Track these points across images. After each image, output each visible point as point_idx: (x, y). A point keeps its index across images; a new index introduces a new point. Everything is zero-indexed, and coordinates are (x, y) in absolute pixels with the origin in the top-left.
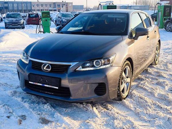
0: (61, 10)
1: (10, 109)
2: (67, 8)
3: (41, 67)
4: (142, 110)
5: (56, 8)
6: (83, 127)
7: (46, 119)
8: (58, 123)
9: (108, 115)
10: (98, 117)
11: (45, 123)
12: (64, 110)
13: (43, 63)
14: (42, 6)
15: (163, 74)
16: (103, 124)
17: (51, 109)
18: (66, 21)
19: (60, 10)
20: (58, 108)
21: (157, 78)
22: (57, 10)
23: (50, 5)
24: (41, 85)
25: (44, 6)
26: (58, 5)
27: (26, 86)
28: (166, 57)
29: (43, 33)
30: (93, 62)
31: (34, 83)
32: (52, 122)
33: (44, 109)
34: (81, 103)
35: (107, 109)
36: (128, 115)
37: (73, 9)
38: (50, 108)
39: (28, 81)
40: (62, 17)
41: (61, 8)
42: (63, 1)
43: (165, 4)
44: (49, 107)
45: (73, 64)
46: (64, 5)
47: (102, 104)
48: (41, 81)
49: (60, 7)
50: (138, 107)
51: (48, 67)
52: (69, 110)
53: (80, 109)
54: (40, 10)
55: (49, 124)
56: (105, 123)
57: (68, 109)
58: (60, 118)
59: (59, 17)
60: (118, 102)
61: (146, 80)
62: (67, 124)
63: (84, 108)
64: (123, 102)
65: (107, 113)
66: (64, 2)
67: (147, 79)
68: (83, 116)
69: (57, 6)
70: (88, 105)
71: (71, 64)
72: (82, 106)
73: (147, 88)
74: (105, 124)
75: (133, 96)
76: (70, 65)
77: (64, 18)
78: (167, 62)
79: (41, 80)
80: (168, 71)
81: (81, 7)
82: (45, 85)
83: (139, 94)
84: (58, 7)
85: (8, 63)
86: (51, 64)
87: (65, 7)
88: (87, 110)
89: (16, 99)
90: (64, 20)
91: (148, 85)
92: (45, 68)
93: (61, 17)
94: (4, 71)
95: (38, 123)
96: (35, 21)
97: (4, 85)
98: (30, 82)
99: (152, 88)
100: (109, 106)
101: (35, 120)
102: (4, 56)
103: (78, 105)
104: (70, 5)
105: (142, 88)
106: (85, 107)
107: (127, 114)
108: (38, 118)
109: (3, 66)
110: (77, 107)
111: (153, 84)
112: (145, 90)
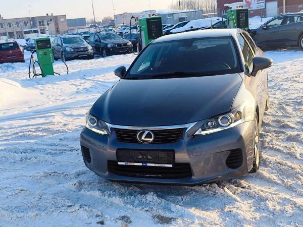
0: (47, 29)
1: (94, 210)
2: (57, 25)
3: (136, 138)
4: (294, 182)
5: (37, 28)
6: (227, 218)
7: (163, 217)
8: (186, 219)
9: (249, 196)
10: (238, 202)
11: (166, 222)
12: (180, 199)
13: (139, 131)
14: (10, 26)
15: (288, 123)
16: (252, 210)
17: (159, 201)
18: (72, 50)
19: (44, 30)
20: (168, 198)
21: (283, 130)
22: (39, 30)
23: (25, 23)
24: (141, 164)
25: (14, 26)
26: (40, 22)
27: (109, 171)
28: (274, 96)
29: (41, 76)
30: (218, 119)
31: (129, 164)
32: (175, 218)
33: (148, 202)
34: (200, 185)
35: (242, 188)
36: (277, 190)
37: (69, 26)
38: (158, 199)
39: (116, 162)
40: (64, 45)
41: (47, 26)
42: (47, 14)
43: (237, 7)
44: (155, 198)
45: (190, 126)
46: (51, 20)
47: (230, 182)
48: (140, 159)
49: (43, 25)
50: (285, 177)
51: (148, 136)
52: (187, 198)
53: (203, 193)
54: (7, 34)
55: (173, 223)
56: (254, 208)
57: (185, 197)
58: (183, 211)
59: (58, 45)
60: (251, 174)
61: (268, 135)
62: (199, 218)
63: (209, 192)
64: (258, 174)
65: (247, 194)
66: (50, 15)
67: (270, 134)
68: (214, 203)
69: (38, 24)
70: (213, 185)
71: (186, 126)
72: (204, 189)
73: (280, 148)
74: (254, 210)
75: (267, 163)
76: (186, 128)
77: (68, 45)
78: (280, 104)
79: (140, 157)
80: (290, 117)
81: (82, 22)
82: (148, 165)
83: (275, 158)
84: (40, 25)
85: (24, 137)
86: (152, 131)
87: (54, 25)
88: (215, 194)
89: (88, 193)
90: (68, 49)
91: (277, 143)
92: (143, 138)
93: (62, 45)
94: (29, 151)
95: (155, 224)
96: (13, 55)
97: (52, 174)
98: (120, 163)
99: (287, 147)
100: (244, 183)
101: (147, 221)
102: (6, 127)
103: (196, 188)
104: (62, 20)
105: (272, 149)
106: (209, 190)
107: (275, 191)
108: (151, 218)
109: (20, 143)
110: (195, 191)
111: (282, 140)
112: (278, 150)
